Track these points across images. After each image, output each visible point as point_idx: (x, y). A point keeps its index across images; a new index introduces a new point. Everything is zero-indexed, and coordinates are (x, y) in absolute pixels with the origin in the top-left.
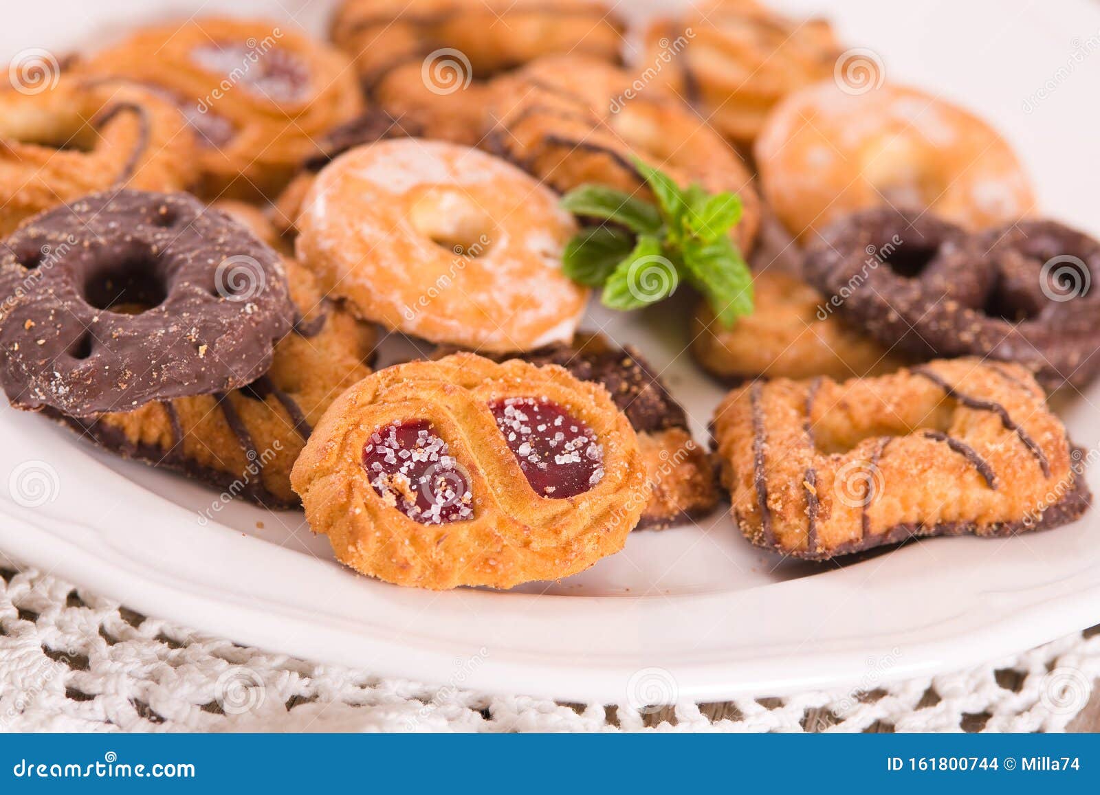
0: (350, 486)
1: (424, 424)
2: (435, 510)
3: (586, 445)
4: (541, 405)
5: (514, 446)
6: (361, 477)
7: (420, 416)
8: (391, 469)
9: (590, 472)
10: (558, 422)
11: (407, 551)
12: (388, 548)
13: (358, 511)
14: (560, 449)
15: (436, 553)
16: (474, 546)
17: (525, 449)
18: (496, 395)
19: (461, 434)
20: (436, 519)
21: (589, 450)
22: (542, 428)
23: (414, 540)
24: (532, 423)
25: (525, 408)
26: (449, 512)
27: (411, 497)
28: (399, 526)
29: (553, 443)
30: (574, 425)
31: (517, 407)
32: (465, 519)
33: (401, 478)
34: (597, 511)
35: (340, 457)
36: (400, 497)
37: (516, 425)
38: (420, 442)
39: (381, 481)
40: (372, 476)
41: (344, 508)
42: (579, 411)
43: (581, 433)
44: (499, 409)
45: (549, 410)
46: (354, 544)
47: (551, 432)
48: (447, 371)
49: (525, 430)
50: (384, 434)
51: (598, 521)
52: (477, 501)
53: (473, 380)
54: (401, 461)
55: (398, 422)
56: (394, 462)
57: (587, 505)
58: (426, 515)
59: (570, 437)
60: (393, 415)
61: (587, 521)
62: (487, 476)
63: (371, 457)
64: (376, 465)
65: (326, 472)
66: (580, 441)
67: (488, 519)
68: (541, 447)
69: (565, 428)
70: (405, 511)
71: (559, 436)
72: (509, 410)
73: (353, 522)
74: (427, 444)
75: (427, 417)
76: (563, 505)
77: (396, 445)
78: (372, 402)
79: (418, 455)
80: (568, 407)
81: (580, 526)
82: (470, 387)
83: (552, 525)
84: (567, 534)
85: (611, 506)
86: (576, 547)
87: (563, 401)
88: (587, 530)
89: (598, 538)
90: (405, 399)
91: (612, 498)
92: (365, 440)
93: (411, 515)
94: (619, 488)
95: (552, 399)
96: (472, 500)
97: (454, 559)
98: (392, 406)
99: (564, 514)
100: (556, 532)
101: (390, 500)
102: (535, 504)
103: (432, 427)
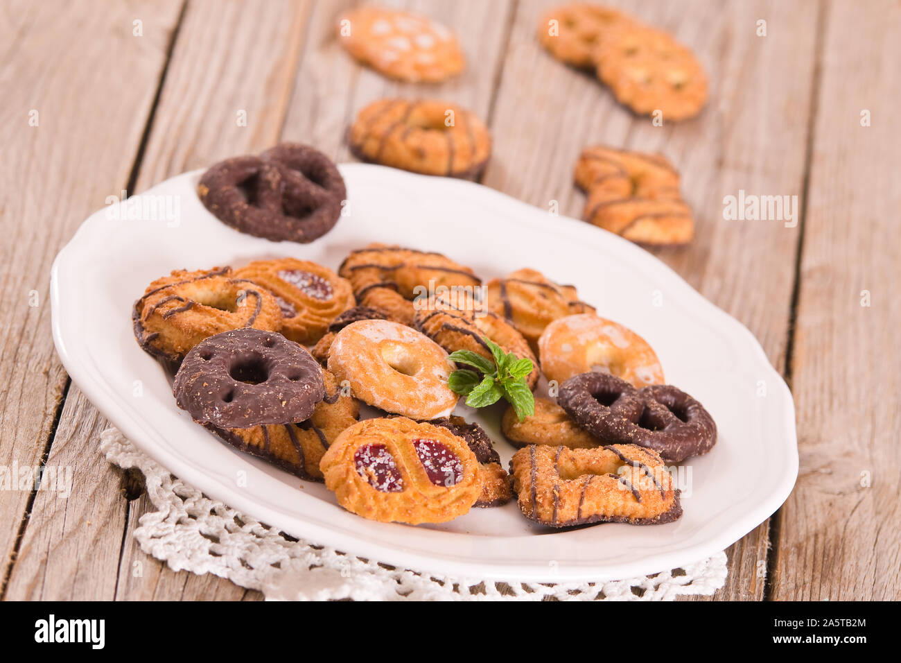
0: (348, 471)
1: (383, 447)
2: (385, 485)
3: (456, 464)
4: (436, 444)
5: (423, 461)
6: (353, 467)
7: (382, 442)
8: (367, 465)
9: (457, 476)
10: (443, 452)
11: (371, 502)
12: (363, 500)
13: (351, 482)
14: (443, 464)
15: (384, 505)
16: (402, 504)
17: (428, 463)
18: (416, 437)
19: (399, 453)
20: (386, 489)
21: (457, 466)
22: (436, 454)
23: (375, 497)
24: (432, 451)
25: (428, 444)
26: (392, 486)
27: (375, 478)
28: (369, 491)
29: (441, 462)
30: (451, 455)
31: (425, 444)
32: (398, 491)
33: (371, 469)
34: (459, 494)
35: (344, 457)
36: (370, 478)
37: (424, 452)
38: (380, 454)
39: (362, 470)
40: (358, 467)
41: (344, 480)
42: (454, 448)
43: (453, 458)
44: (417, 444)
45: (439, 447)
46: (348, 497)
47: (440, 456)
48: (395, 424)
49: (428, 454)
50: (365, 449)
51: (459, 498)
52: (405, 484)
53: (407, 429)
54: (371, 462)
55: (371, 444)
56: (368, 462)
57: (454, 490)
58: (381, 487)
59: (448, 459)
60: (369, 441)
62: (409, 472)
63: (357, 459)
64: (360, 462)
65: (336, 463)
66: (453, 462)
67: (409, 492)
68: (435, 462)
69: (446, 455)
70: (372, 484)
71: (444, 459)
72: (421, 445)
73: (348, 487)
74: (383, 456)
75: (385, 443)
76: (442, 490)
77: (369, 455)
78: (360, 434)
79: (379, 460)
80: (449, 446)
81: (451, 500)
82: (404, 432)
83: (438, 498)
84: (444, 503)
85: (465, 493)
86: (448, 509)
87: (446, 443)
88: (453, 502)
89: (458, 506)
90: (375, 434)
91: (465, 489)
92: (355, 450)
93: (374, 486)
94: (469, 485)
95: (442, 442)
96: (403, 483)
97: (393, 509)
98: (369, 437)
99: (444, 494)
100: (440, 501)
101: (366, 479)
102: (431, 487)
103: (386, 448)
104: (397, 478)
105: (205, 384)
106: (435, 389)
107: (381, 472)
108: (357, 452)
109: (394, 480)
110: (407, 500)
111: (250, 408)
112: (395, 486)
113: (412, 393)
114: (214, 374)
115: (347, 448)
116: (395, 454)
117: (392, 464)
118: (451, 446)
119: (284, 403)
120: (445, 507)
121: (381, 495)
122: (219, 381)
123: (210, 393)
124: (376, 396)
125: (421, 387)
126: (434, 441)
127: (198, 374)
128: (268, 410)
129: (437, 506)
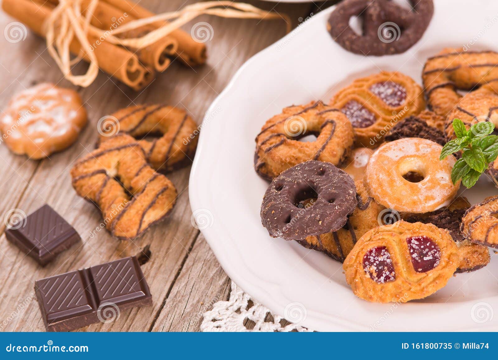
0: (356, 271)
1: (384, 248)
2: (382, 278)
5: (412, 254)
6: (361, 267)
7: (384, 245)
8: (371, 264)
9: (435, 262)
10: (428, 244)
11: (371, 292)
13: (358, 280)
14: (426, 255)
15: (381, 293)
16: (393, 290)
18: (409, 236)
20: (382, 281)
21: (436, 254)
22: (422, 247)
23: (374, 289)
24: (419, 245)
25: (418, 240)
26: (387, 278)
27: (375, 274)
28: (370, 284)
29: (425, 252)
30: (433, 245)
31: (416, 240)
32: (392, 281)
33: (374, 267)
34: (435, 276)
35: (355, 261)
36: (371, 274)
37: (414, 246)
38: (382, 254)
39: (367, 269)
40: (365, 266)
42: (436, 241)
43: (435, 248)
44: (409, 241)
45: (426, 240)
46: (356, 291)
47: (425, 248)
48: (394, 228)
49: (417, 247)
50: (371, 251)
51: (435, 280)
52: (396, 275)
53: (403, 231)
54: (375, 261)
55: (376, 247)
56: (372, 261)
57: (432, 274)
58: (379, 280)
59: (430, 249)
60: (375, 244)
61: (431, 279)
62: (400, 265)
63: (367, 259)
64: (367, 263)
65: (351, 266)
66: (434, 251)
67: (399, 281)
68: (421, 255)
69: (430, 246)
70: (373, 279)
71: (427, 250)
72: (413, 241)
73: (356, 283)
74: (384, 254)
75: (385, 245)
76: (424, 275)
77: (374, 255)
78: (369, 240)
79: (381, 259)
80: (432, 239)
81: (429, 282)
82: (401, 233)
83: (419, 282)
84: (423, 285)
85: (440, 274)
86: (425, 289)
87: (430, 237)
88: (431, 283)
89: (434, 286)
90: (379, 239)
91: (440, 272)
92: (364, 254)
93: (375, 280)
94: (444, 267)
95: (428, 236)
96: (395, 274)
97: (387, 295)
98: (374, 242)
99: (424, 278)
100: (420, 285)
101: (368, 276)
102: (414, 275)
103: (386, 248)
104: (391, 272)
105: (273, 212)
106: (434, 190)
107: (380, 268)
108: (365, 256)
109: (389, 273)
110: (398, 287)
111: (298, 228)
112: (389, 278)
113: (415, 198)
114: (280, 203)
115: (358, 253)
116: (391, 253)
117: (388, 261)
118: (433, 238)
119: (320, 222)
120: (423, 288)
121: (379, 287)
122: (282, 208)
123: (276, 218)
124: (389, 204)
125: (423, 191)
126: (421, 237)
127: (270, 204)
128: (309, 229)
129: (418, 288)
